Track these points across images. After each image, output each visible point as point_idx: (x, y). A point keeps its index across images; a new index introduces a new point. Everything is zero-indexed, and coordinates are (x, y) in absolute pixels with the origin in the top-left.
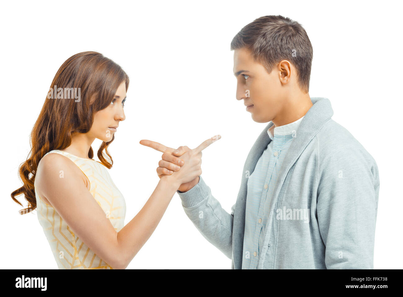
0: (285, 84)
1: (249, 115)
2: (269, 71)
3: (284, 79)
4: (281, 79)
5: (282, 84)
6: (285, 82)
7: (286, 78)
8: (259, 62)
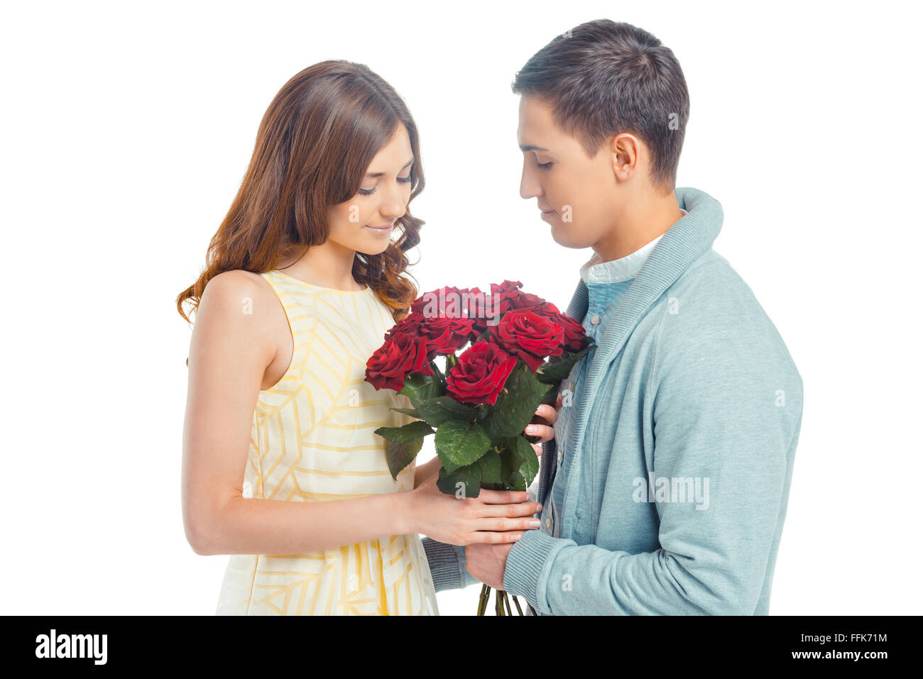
0: (625, 181)
1: (547, 228)
2: (592, 152)
3: (622, 170)
4: (617, 168)
5: (618, 180)
6: (623, 175)
7: (626, 167)
8: (572, 133)
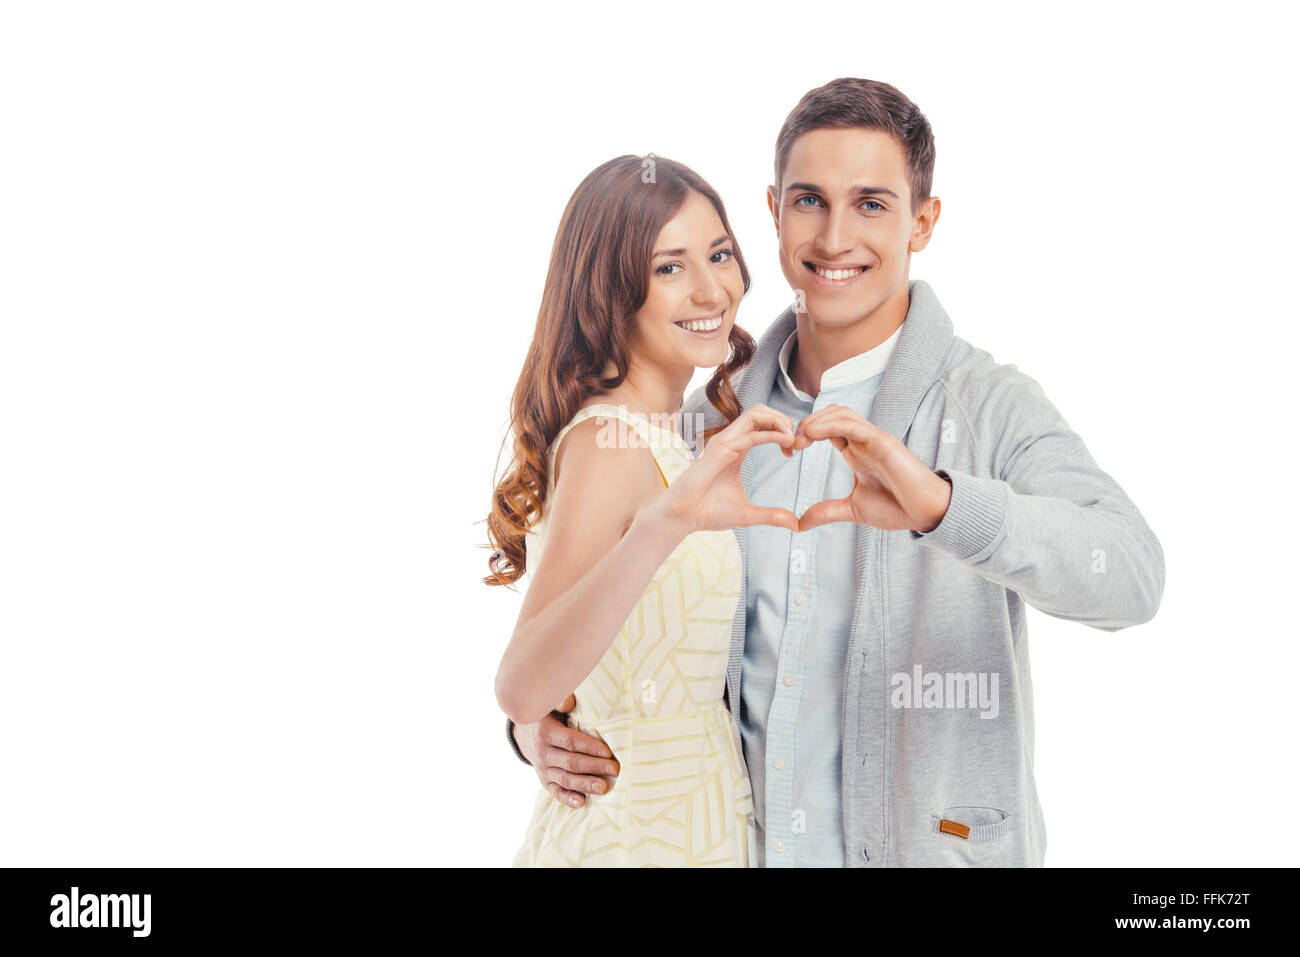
5: (910, 249)
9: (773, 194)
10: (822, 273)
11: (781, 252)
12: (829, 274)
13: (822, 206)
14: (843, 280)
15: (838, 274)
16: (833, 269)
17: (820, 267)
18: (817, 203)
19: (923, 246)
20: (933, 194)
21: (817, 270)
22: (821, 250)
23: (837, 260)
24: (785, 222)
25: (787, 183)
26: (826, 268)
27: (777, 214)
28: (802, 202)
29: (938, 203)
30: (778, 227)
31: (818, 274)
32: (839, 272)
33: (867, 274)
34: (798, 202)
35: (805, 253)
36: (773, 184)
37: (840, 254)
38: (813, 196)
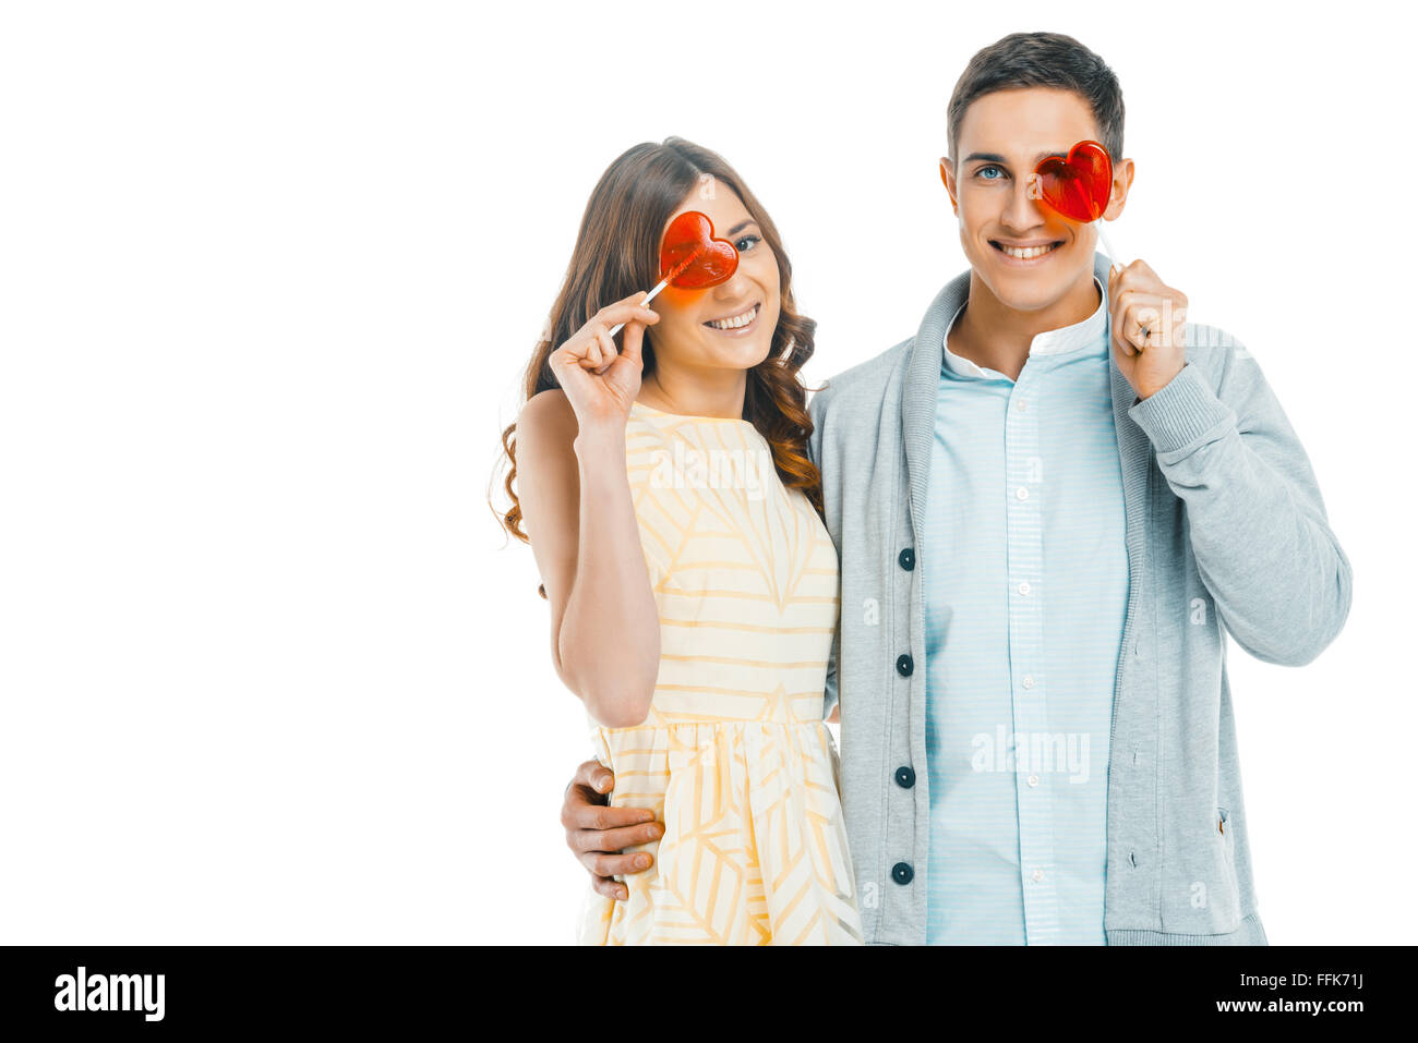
9: (948, 169)
10: (1010, 251)
11: (962, 231)
12: (1018, 253)
13: (1005, 177)
14: (1034, 258)
15: (1029, 252)
16: (1023, 247)
17: (1008, 246)
18: (999, 175)
19: (1118, 215)
20: (1125, 155)
21: (1005, 249)
22: (1008, 226)
23: (1027, 237)
24: (965, 198)
25: (963, 154)
26: (1014, 247)
27: (953, 189)
28: (983, 174)
29: (1131, 165)
30: (954, 203)
31: (1006, 253)
32: (1029, 250)
33: (1060, 251)
34: (977, 174)
35: (991, 231)
36: (947, 156)
37: (1029, 230)
38: (994, 166)
